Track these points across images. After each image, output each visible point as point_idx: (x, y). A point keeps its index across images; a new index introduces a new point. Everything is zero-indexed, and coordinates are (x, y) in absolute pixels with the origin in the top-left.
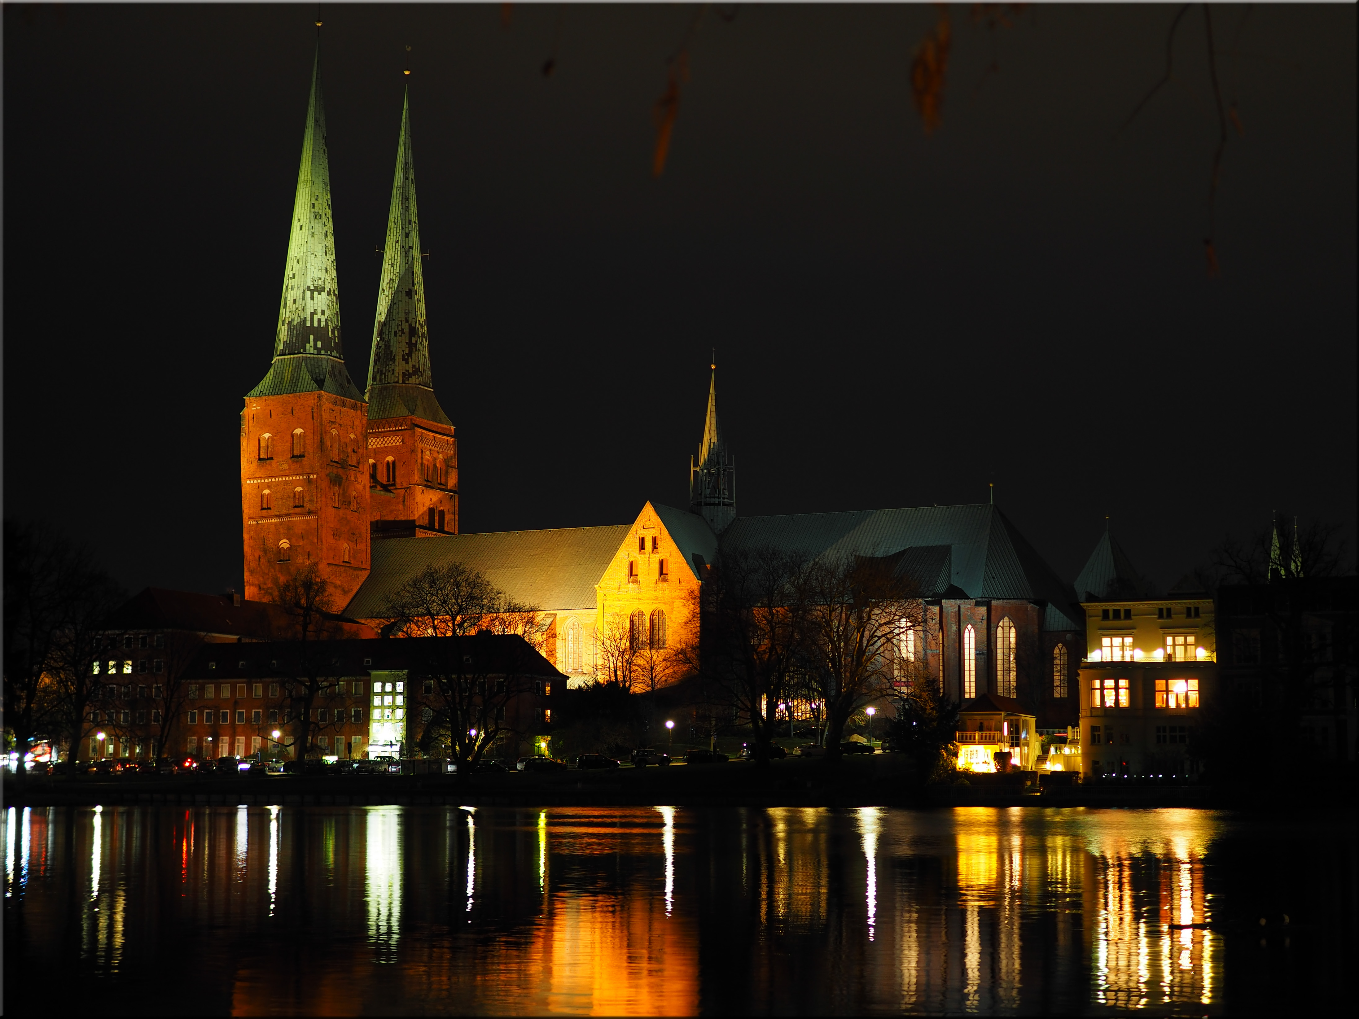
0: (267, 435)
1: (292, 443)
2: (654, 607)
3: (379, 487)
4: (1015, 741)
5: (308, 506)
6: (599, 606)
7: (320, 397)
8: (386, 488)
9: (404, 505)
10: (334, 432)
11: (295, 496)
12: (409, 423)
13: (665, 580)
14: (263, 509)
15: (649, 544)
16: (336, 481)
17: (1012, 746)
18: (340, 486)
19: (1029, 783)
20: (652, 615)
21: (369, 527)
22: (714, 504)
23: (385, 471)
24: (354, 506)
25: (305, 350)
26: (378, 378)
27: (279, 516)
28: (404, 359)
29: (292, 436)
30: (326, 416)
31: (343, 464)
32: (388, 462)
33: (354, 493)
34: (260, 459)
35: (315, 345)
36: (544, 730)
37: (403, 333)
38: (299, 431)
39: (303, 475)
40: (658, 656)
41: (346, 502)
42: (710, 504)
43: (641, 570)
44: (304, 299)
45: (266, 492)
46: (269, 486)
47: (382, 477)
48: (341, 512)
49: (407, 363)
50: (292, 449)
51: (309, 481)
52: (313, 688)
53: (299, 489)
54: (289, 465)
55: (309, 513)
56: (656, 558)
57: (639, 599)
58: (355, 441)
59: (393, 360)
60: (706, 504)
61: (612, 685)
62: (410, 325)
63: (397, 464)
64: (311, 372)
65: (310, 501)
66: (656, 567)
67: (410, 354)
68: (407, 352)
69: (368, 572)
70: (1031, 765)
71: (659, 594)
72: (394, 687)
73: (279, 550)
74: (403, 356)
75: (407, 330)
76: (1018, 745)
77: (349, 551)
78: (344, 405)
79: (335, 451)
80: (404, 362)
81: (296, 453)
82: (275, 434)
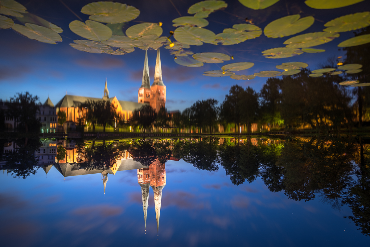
1: (160, 180)
8: (147, 175)
15: (114, 169)
24: (152, 172)
31: (153, 178)
63: (146, 178)
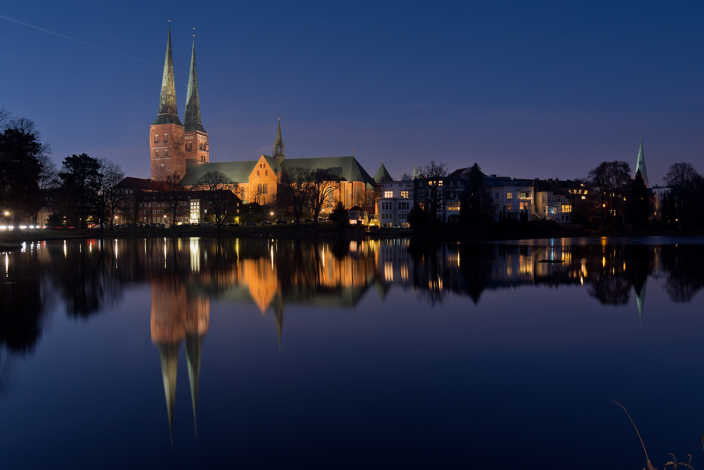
0: (157, 135)
1: (164, 138)
2: (264, 182)
3: (187, 150)
4: (362, 218)
5: (169, 155)
6: (249, 182)
7: (172, 125)
8: (189, 150)
9: (194, 155)
10: (176, 135)
11: (165, 152)
12: (195, 132)
13: (267, 176)
14: (156, 156)
15: (263, 166)
16: (176, 148)
17: (362, 219)
18: (177, 150)
19: (366, 229)
20: (264, 185)
21: (185, 161)
22: (279, 155)
23: (189, 146)
24: (181, 155)
25: (167, 112)
26: (187, 120)
27: (160, 158)
28: (194, 115)
29: (164, 136)
30: (173, 130)
31: (178, 144)
32: (190, 143)
33: (181, 152)
34: (155, 142)
35: (170, 111)
36: (237, 215)
37: (193, 108)
38: (166, 134)
39: (167, 146)
40: (266, 195)
41: (179, 154)
42: (278, 155)
43: (261, 173)
44: (166, 98)
45: (157, 151)
46: (158, 149)
47: (188, 147)
48: (178, 157)
49: (195, 116)
50: (164, 140)
51: (169, 148)
52: (176, 204)
53: (166, 150)
54: (163, 144)
55: (169, 157)
56: (265, 170)
57: (260, 181)
58: (181, 137)
59: (191, 115)
60: (277, 155)
61: (255, 203)
62: (195, 106)
63: (192, 144)
64: (169, 118)
65: (169, 154)
66: (265, 172)
67: (195, 114)
68: (195, 113)
69: (185, 173)
70: (366, 225)
71: (265, 179)
72: (196, 204)
73: (161, 167)
74: (194, 114)
75: (194, 107)
76: (363, 219)
77: (180, 167)
78: (178, 128)
79: (176, 140)
80: (194, 116)
81: (165, 141)
82: (159, 135)
